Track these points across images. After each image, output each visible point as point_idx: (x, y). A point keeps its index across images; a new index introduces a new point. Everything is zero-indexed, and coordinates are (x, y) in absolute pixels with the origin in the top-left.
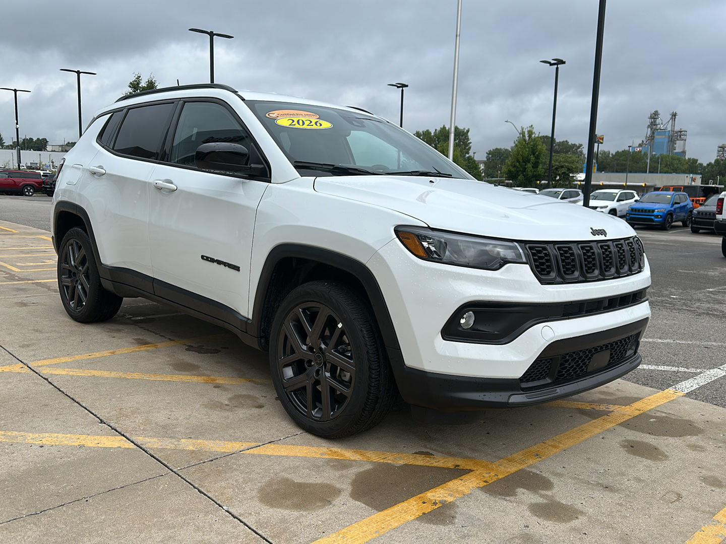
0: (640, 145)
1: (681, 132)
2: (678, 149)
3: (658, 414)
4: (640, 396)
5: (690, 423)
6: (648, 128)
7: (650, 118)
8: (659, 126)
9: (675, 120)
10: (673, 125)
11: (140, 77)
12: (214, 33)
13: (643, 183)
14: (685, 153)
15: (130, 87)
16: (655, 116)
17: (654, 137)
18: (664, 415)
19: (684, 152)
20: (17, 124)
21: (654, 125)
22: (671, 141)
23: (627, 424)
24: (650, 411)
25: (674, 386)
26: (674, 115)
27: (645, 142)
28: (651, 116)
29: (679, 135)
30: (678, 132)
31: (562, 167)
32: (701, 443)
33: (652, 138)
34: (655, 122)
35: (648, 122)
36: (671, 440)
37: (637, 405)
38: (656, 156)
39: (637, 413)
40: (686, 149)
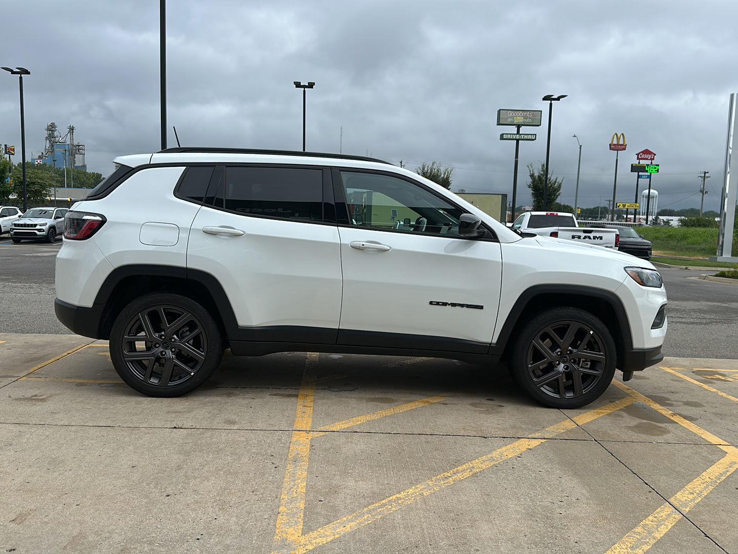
0: (40, 157)
1: (79, 146)
2: (78, 163)
6: (46, 140)
7: (47, 130)
8: (57, 139)
9: (73, 134)
10: (72, 139)
13: (68, 198)
14: (86, 167)
16: (52, 128)
17: (53, 150)
19: (84, 166)
21: (52, 137)
22: (72, 155)
26: (72, 129)
27: (45, 154)
28: (48, 128)
29: (76, 149)
30: (76, 145)
31: (34, 183)
33: (52, 149)
34: (53, 134)
35: (46, 134)
38: (61, 170)
40: (86, 163)
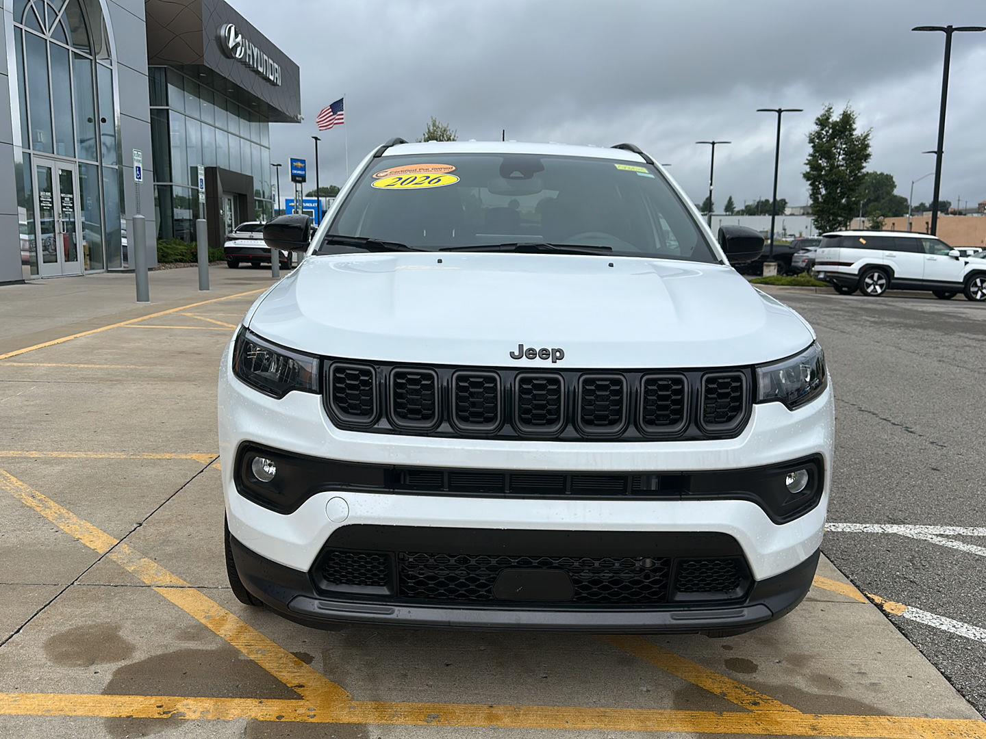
11: (831, 108)
12: (953, 27)
15: (817, 124)
20: (711, 185)
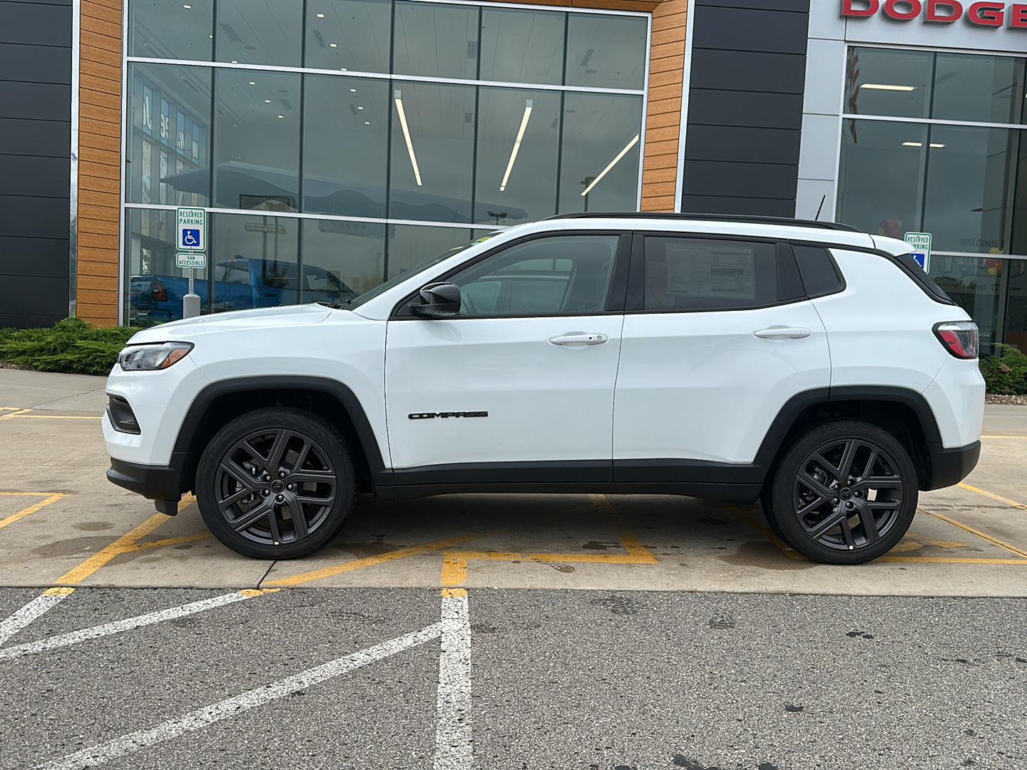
3: (82, 555)
4: (105, 568)
5: (45, 555)
18: (75, 556)
23: (113, 539)
24: (92, 555)
25: (59, 601)
32: (37, 542)
36: (69, 537)
37: (107, 557)
39: (106, 550)
